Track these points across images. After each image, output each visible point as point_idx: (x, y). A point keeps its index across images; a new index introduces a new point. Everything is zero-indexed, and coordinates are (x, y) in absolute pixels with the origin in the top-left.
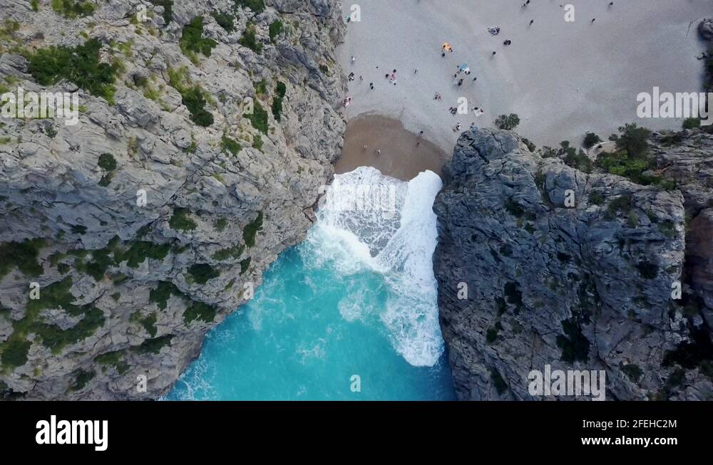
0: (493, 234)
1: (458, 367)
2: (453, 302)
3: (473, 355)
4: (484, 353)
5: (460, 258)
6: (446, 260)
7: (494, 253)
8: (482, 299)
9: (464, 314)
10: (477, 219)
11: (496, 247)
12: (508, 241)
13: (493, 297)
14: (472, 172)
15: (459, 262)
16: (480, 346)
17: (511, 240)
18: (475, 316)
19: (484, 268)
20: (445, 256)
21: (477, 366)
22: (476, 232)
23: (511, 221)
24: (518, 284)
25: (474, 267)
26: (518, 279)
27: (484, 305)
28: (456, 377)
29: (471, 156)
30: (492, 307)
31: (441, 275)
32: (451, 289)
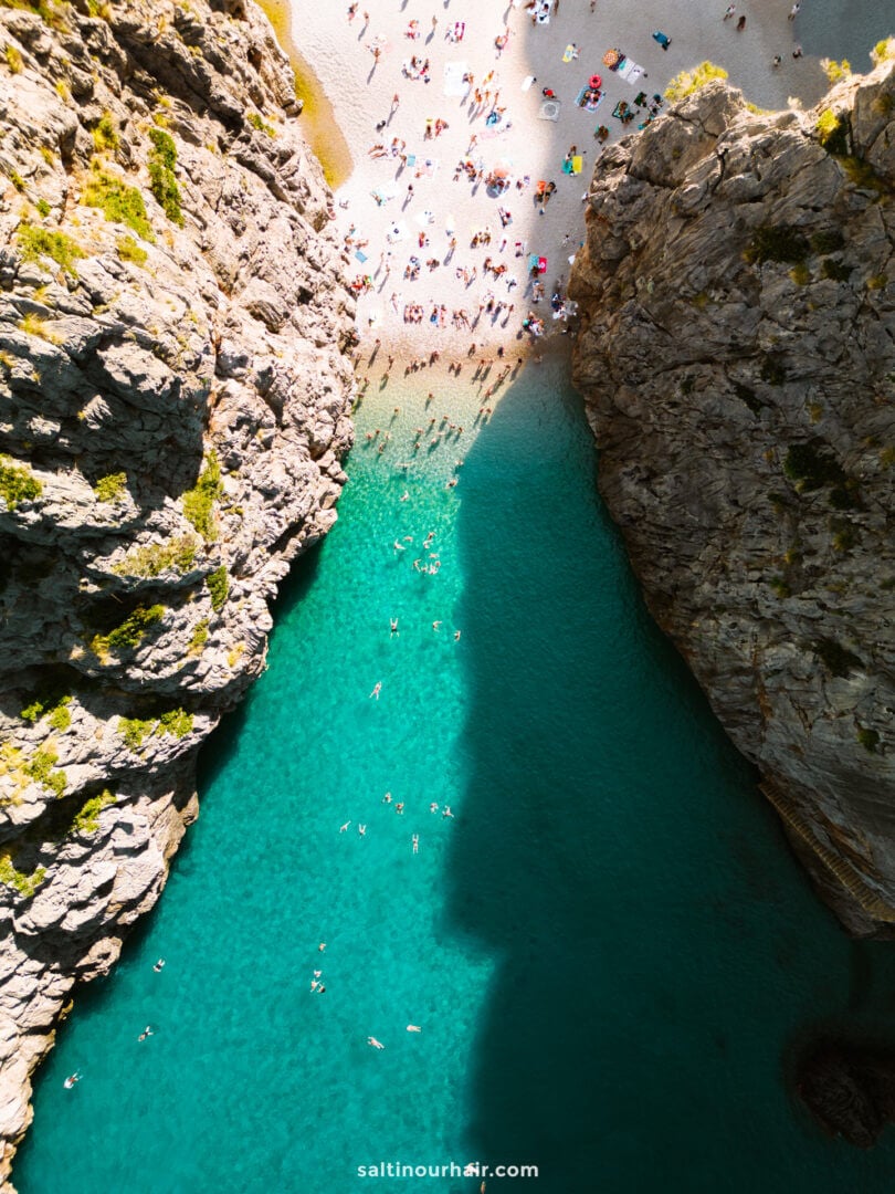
0: (734, 348)
1: (723, 673)
2: (669, 550)
3: (754, 634)
4: (785, 618)
5: (663, 454)
6: (630, 474)
7: (744, 392)
8: (739, 515)
9: (703, 563)
10: (687, 330)
11: (748, 373)
12: (777, 340)
13: (763, 498)
14: (645, 237)
15: (664, 462)
16: (769, 605)
17: (784, 334)
18: (733, 555)
19: (724, 445)
20: (627, 466)
21: (773, 651)
22: (688, 371)
23: (779, 281)
24: (819, 441)
25: (701, 454)
26: (819, 427)
27: (748, 523)
28: (724, 698)
29: (633, 199)
30: (766, 520)
31: (629, 509)
32: (659, 526)
